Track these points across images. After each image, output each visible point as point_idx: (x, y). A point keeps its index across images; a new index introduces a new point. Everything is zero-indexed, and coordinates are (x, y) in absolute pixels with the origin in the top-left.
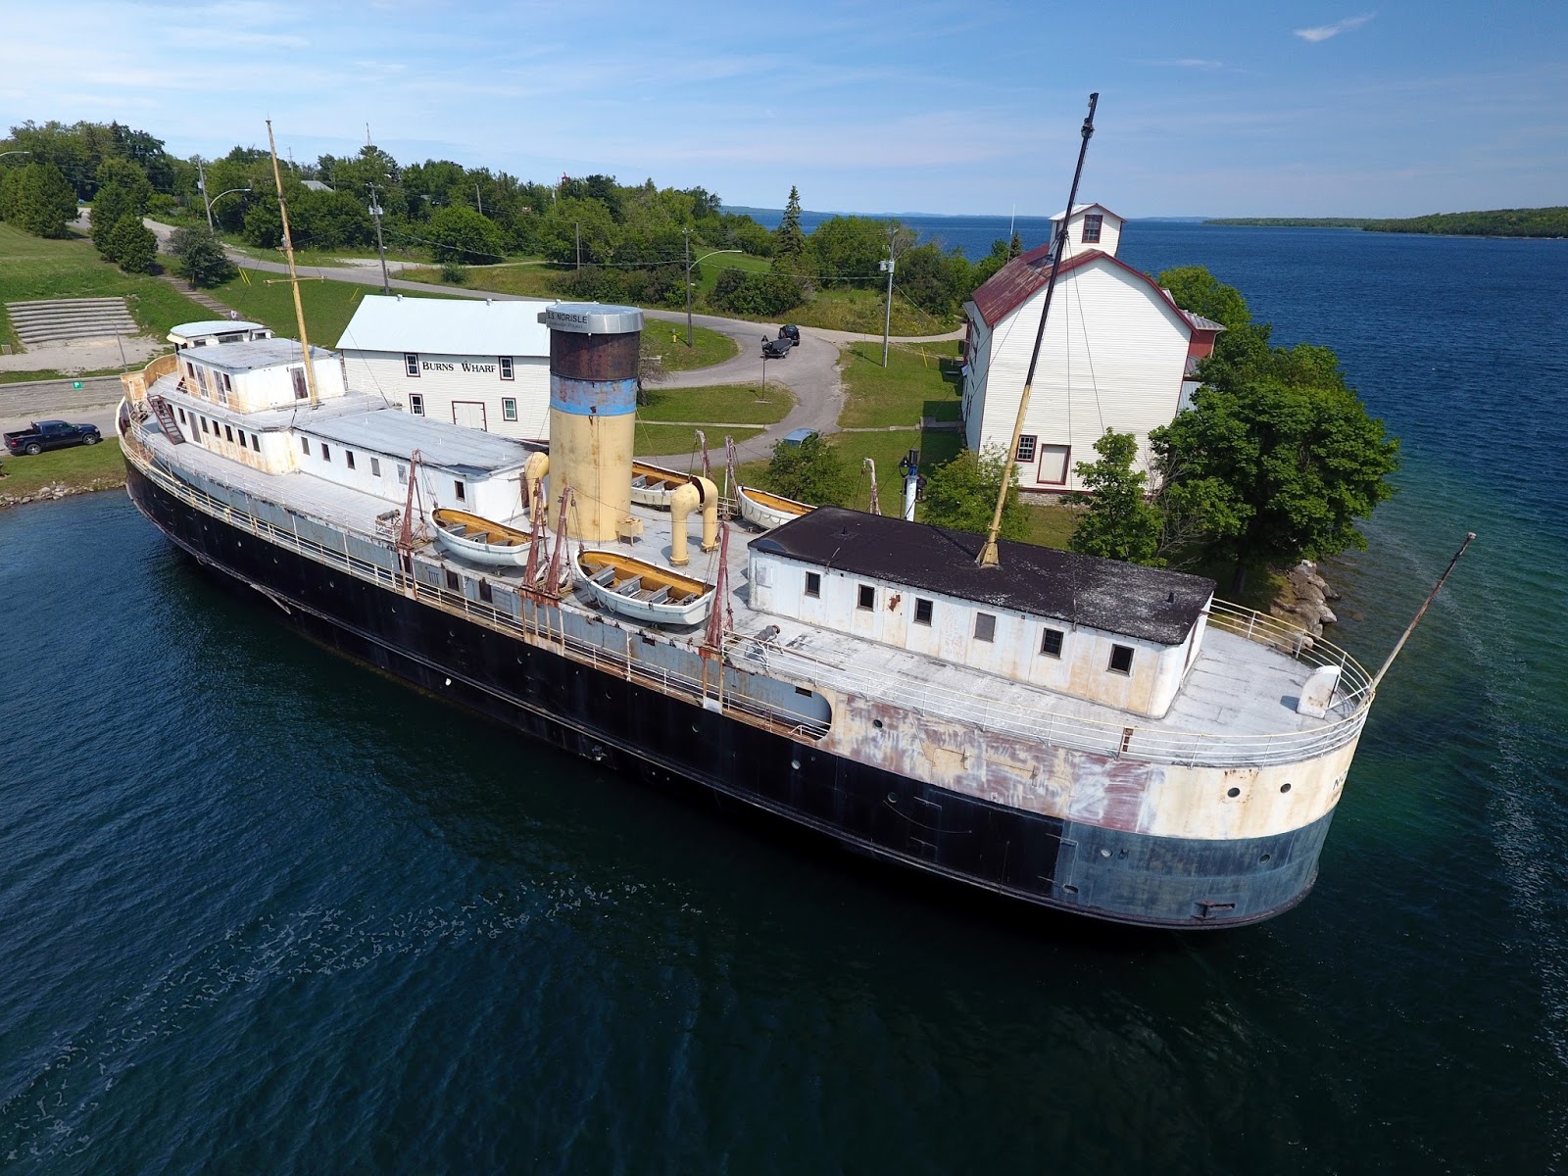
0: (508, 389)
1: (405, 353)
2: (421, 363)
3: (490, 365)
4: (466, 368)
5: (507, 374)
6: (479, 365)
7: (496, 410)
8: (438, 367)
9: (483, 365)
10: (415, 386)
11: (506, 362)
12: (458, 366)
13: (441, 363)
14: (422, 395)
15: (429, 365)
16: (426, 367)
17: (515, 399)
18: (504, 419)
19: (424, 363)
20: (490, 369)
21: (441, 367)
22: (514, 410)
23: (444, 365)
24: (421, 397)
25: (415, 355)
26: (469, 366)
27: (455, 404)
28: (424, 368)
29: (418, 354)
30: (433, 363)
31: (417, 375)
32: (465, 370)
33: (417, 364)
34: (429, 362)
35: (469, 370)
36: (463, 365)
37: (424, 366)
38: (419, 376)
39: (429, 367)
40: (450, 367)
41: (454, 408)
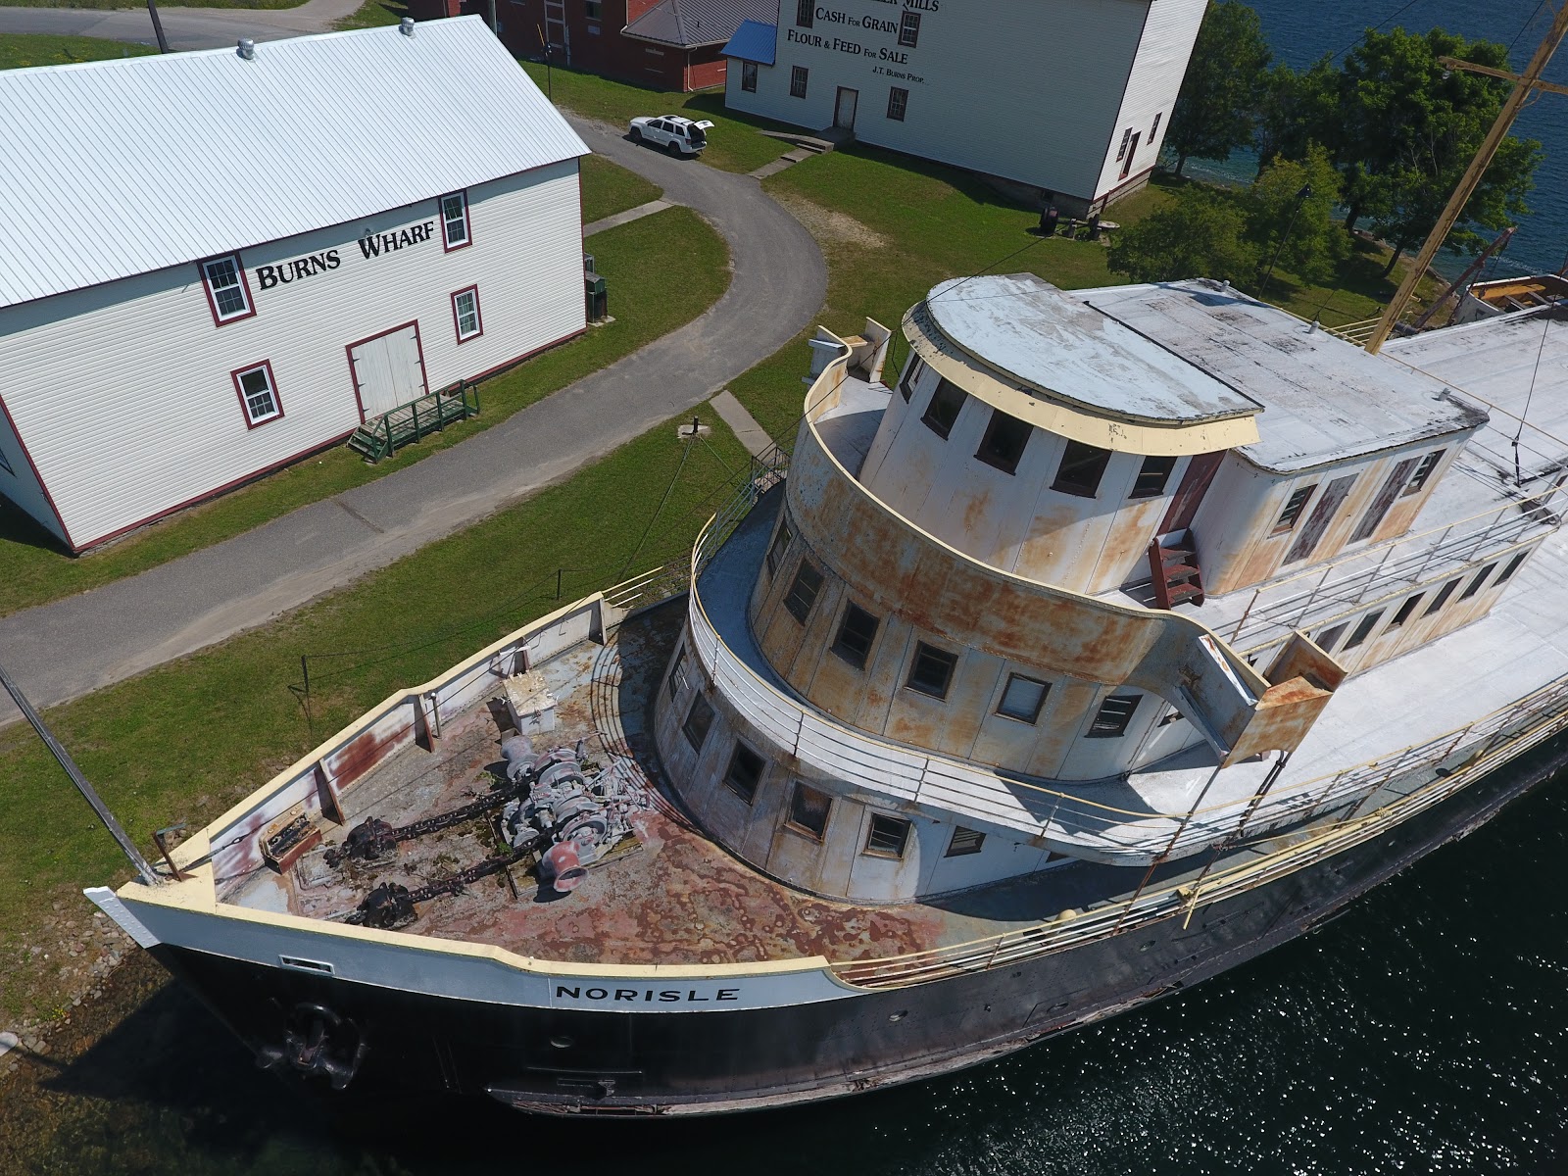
0: (461, 268)
1: (199, 262)
2: (251, 274)
3: (421, 222)
4: (369, 250)
5: (457, 233)
6: (398, 230)
7: (439, 324)
8: (301, 270)
9: (407, 227)
10: (243, 344)
11: (453, 205)
12: (349, 251)
13: (306, 256)
14: (267, 362)
15: (276, 273)
16: (269, 282)
17: (475, 287)
18: (460, 342)
19: (260, 272)
20: (421, 235)
21: (310, 268)
22: (476, 311)
23: (313, 259)
24: (264, 368)
25: (233, 258)
26: (375, 240)
27: (355, 351)
28: (264, 287)
29: (241, 253)
30: (284, 262)
31: (247, 311)
32: (367, 256)
33: (240, 284)
34: (274, 264)
35: (376, 253)
36: (362, 243)
37: (262, 279)
38: (253, 313)
39: (275, 281)
40: (330, 259)
41: (351, 361)
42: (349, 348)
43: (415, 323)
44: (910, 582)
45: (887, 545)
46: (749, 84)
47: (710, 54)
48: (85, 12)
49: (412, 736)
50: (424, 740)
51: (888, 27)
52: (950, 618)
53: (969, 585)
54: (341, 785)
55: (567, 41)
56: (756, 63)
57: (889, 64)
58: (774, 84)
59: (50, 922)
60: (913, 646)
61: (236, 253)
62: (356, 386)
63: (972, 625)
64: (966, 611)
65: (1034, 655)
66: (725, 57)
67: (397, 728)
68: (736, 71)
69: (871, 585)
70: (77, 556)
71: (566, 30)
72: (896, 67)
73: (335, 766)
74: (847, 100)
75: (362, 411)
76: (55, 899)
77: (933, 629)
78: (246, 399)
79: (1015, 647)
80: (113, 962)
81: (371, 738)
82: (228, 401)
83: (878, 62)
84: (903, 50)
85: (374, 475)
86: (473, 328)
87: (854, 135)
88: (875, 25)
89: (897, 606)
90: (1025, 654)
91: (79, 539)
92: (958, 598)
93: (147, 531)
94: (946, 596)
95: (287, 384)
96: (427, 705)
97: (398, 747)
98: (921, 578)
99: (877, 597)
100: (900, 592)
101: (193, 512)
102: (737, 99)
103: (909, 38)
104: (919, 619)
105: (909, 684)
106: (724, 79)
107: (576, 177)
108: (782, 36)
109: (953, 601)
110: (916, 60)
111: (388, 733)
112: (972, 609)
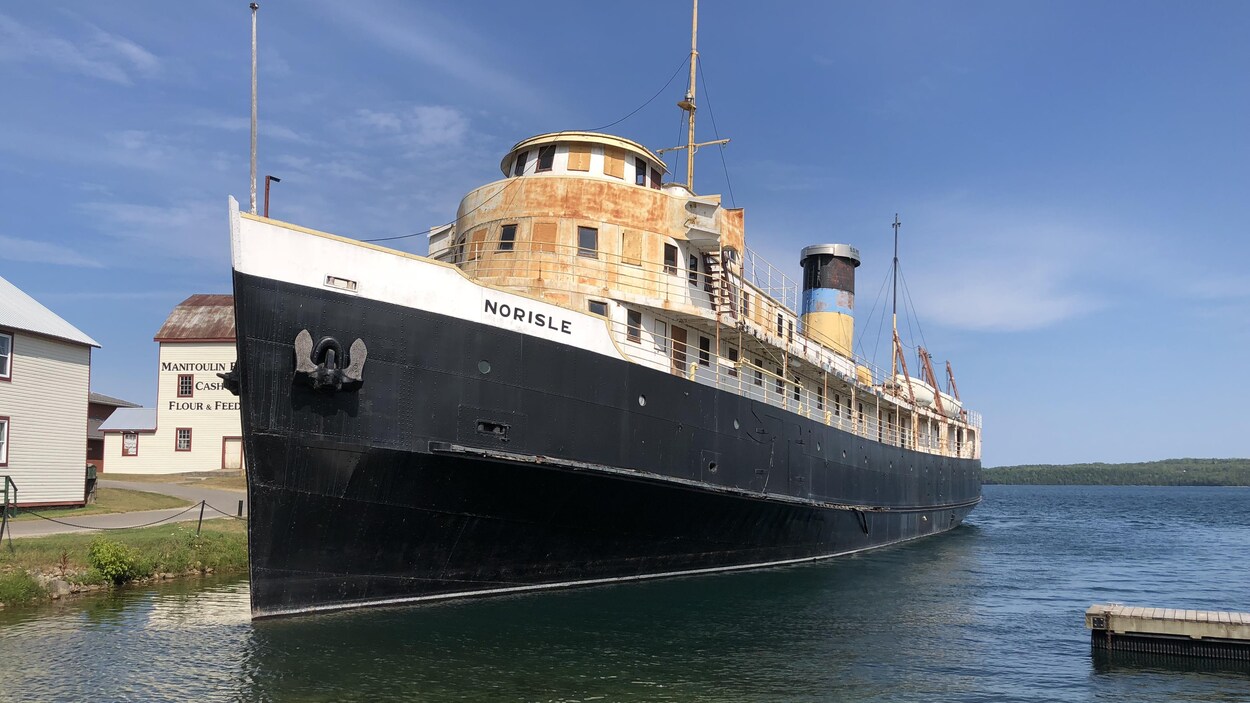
44: (565, 199)
45: (549, 189)
52: (590, 208)
53: (593, 189)
60: (576, 230)
63: (599, 209)
64: (595, 202)
65: (629, 221)
69: (546, 210)
77: (583, 217)
79: (621, 218)
89: (563, 213)
90: (625, 220)
92: (589, 197)
94: (584, 198)
98: (570, 195)
99: (551, 214)
100: (562, 206)
104: (575, 215)
105: (579, 254)
109: (589, 199)
112: (598, 201)
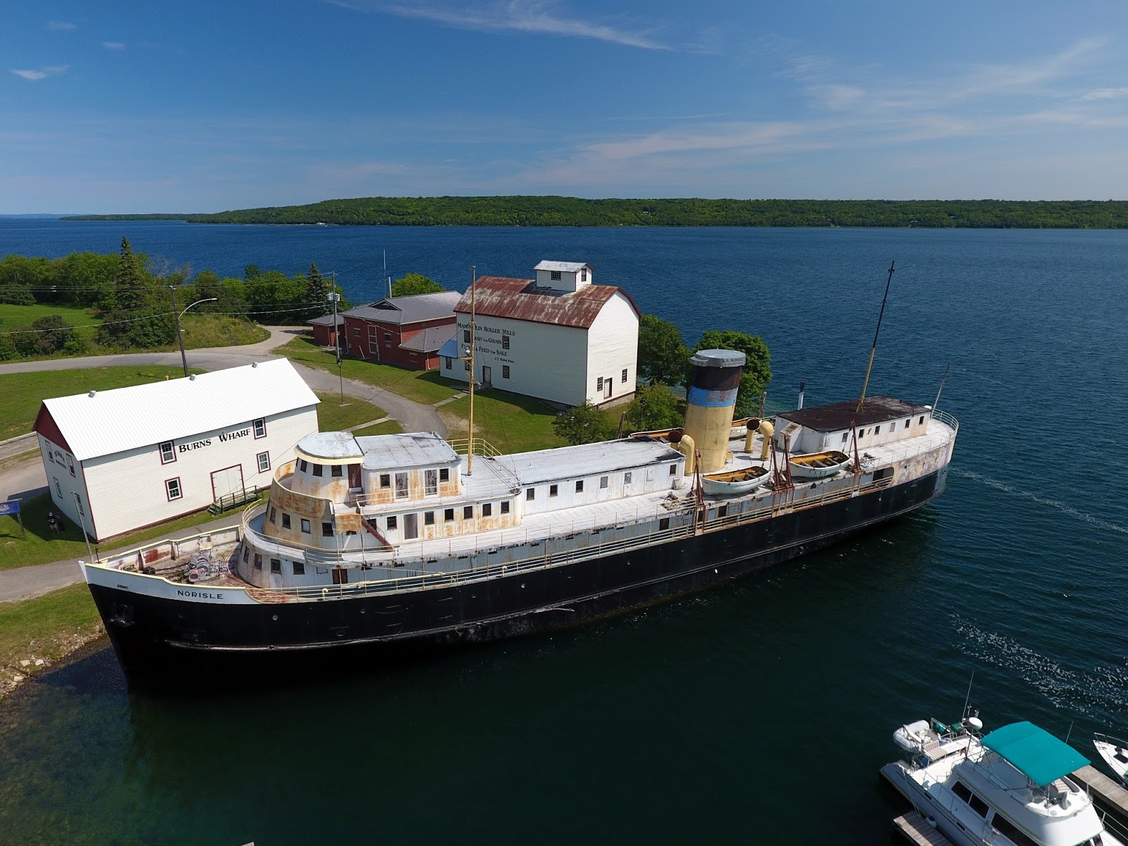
0: (262, 445)
1: (159, 444)
2: (177, 448)
3: (245, 429)
4: (223, 439)
5: (260, 433)
6: (235, 432)
7: (251, 466)
8: (196, 446)
9: (239, 431)
10: (171, 471)
11: (259, 423)
12: (215, 440)
13: (198, 442)
14: (179, 478)
15: (186, 447)
16: (183, 450)
17: (268, 452)
18: (260, 473)
19: (180, 447)
20: (245, 433)
21: (199, 445)
22: (268, 461)
23: (201, 442)
24: (177, 479)
25: (171, 442)
26: (225, 436)
27: (214, 475)
28: (181, 451)
29: (174, 441)
30: (190, 444)
31: (174, 460)
32: (222, 441)
33: (172, 451)
34: (186, 444)
35: (226, 440)
36: (220, 437)
37: (181, 449)
38: (176, 460)
39: (185, 449)
40: (207, 442)
41: (212, 478)
42: (211, 473)
43: (240, 465)
46: (449, 366)
47: (433, 355)
48: (161, 354)
49: (170, 556)
50: (173, 558)
51: (498, 342)
52: (286, 505)
53: (288, 496)
54: (146, 562)
55: (378, 351)
56: (451, 358)
57: (500, 356)
58: (458, 366)
59: (60, 635)
60: (282, 515)
61: (172, 441)
62: (213, 488)
63: (290, 506)
65: (303, 513)
66: (438, 356)
67: (166, 551)
68: (443, 361)
70: (98, 543)
71: (378, 348)
72: (503, 357)
73: (145, 555)
74: (487, 371)
75: (215, 498)
76: (63, 630)
77: (284, 509)
78: (169, 490)
80: (76, 647)
81: (156, 551)
82: (162, 491)
83: (496, 355)
84: (506, 350)
85: (212, 519)
86: (267, 467)
87: (491, 385)
88: (493, 341)
89: (278, 505)
91: (100, 537)
92: (286, 500)
93: (124, 536)
95: (185, 487)
96: (175, 547)
97: (165, 557)
100: (278, 501)
101: (142, 531)
102: (445, 373)
103: (506, 346)
104: (281, 507)
106: (440, 365)
107: (316, 411)
108: (459, 346)
110: (510, 354)
111: (162, 552)
112: (289, 502)
